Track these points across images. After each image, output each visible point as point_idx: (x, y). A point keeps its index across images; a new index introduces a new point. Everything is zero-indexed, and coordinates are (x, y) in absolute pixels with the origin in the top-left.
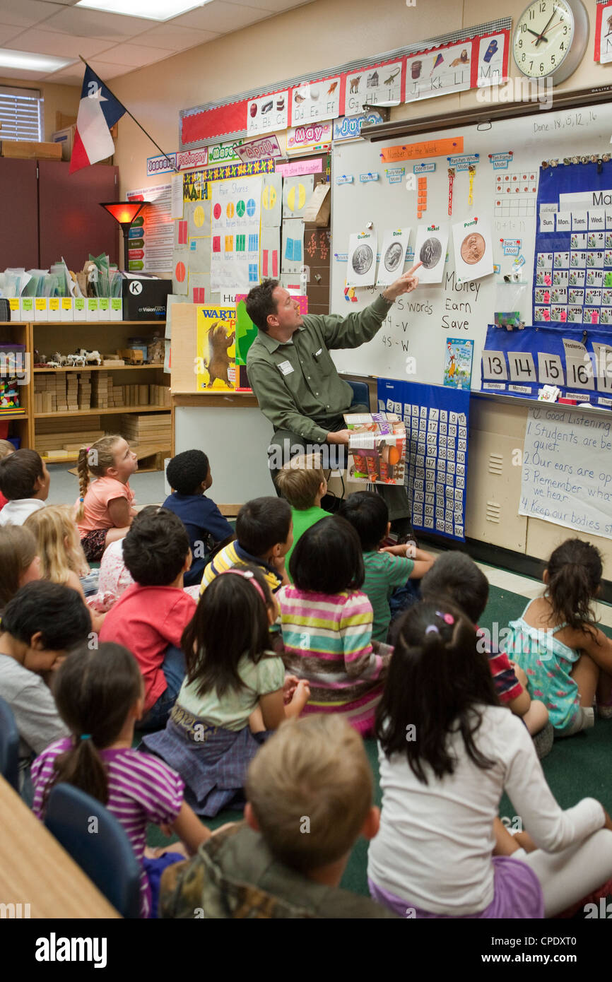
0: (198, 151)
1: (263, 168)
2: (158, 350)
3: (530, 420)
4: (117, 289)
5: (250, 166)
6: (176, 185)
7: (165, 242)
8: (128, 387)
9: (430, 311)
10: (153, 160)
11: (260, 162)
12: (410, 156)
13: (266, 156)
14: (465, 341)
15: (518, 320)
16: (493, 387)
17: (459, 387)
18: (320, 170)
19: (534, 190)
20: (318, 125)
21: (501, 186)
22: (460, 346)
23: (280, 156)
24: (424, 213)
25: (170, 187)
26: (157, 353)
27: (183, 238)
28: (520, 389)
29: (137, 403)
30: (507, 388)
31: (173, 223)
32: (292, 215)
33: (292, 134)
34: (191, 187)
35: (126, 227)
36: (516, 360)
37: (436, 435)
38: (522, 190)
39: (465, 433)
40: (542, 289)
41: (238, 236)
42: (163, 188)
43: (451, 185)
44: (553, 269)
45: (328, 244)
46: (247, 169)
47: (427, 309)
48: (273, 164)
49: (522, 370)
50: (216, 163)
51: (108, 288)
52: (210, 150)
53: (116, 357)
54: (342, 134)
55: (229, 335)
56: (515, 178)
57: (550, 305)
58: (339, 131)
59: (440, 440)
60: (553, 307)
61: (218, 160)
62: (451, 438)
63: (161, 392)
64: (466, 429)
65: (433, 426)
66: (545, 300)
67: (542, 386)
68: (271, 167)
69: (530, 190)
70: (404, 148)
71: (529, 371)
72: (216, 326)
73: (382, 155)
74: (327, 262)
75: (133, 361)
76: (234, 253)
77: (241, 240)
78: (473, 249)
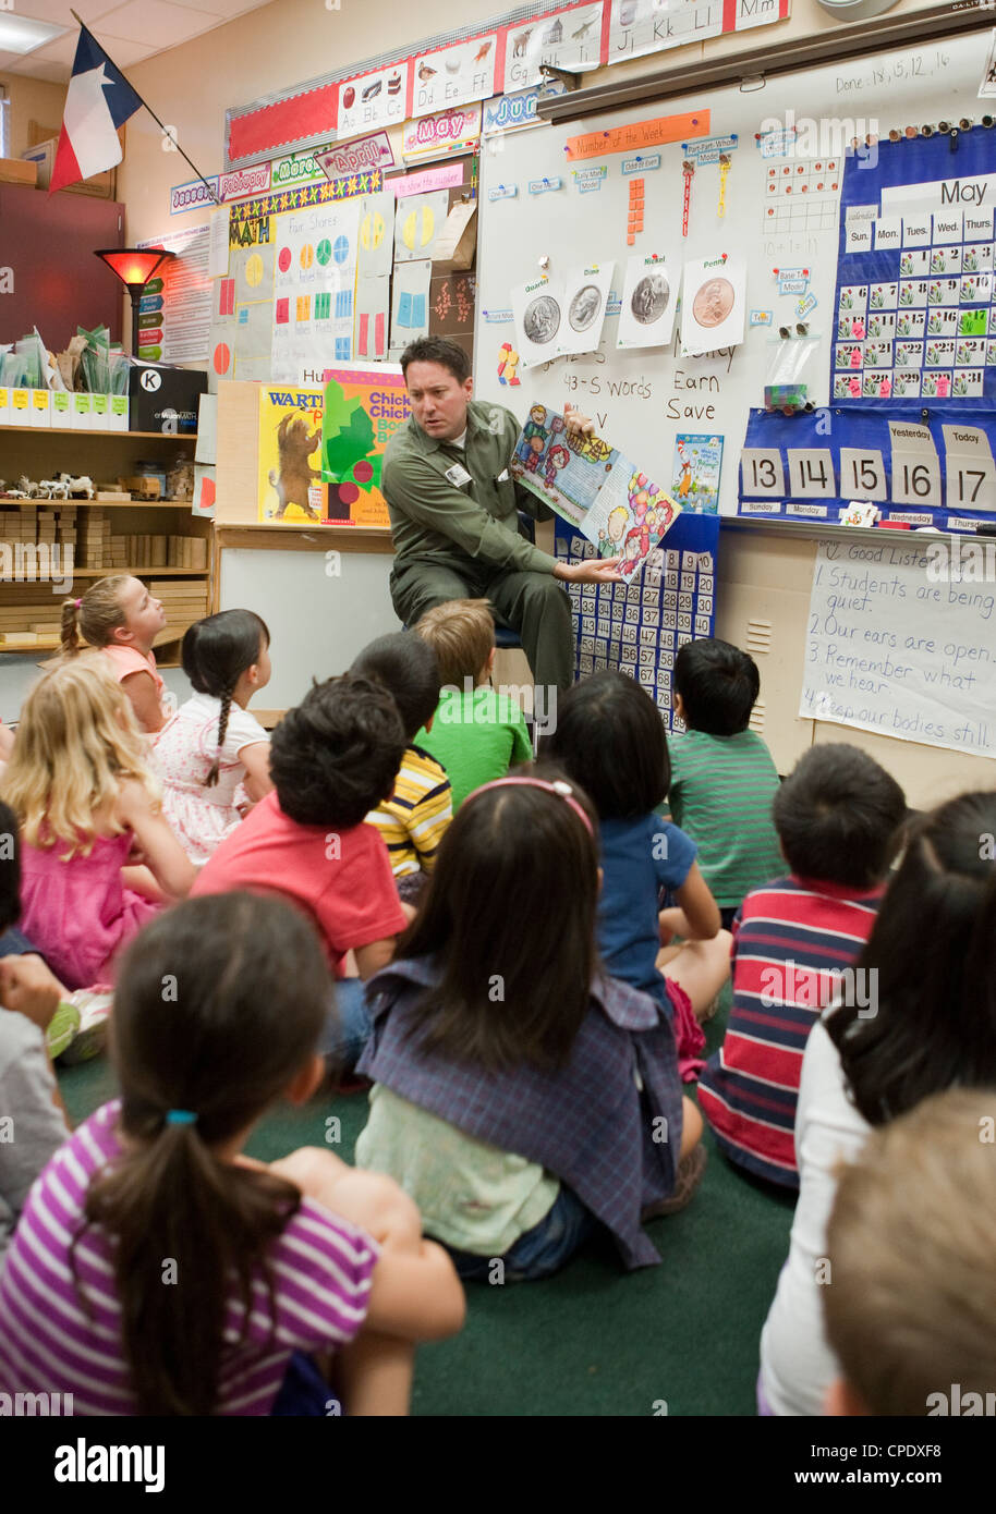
0: (255, 170)
1: (364, 185)
2: (183, 480)
3: (821, 563)
4: (122, 381)
5: (341, 185)
6: (217, 225)
7: (197, 315)
8: (134, 538)
9: (646, 393)
10: (180, 190)
11: (358, 177)
12: (618, 146)
13: (369, 168)
14: (708, 438)
15: (805, 397)
16: (759, 508)
17: (699, 511)
18: (459, 182)
19: (835, 186)
20: (457, 112)
21: (775, 183)
22: (698, 447)
23: (393, 164)
24: (637, 237)
25: (207, 229)
26: (181, 485)
27: (226, 306)
28: (806, 510)
29: (147, 563)
30: (783, 510)
31: (212, 284)
32: (411, 256)
33: (413, 129)
34: (242, 225)
35: (136, 290)
36: (801, 463)
37: (658, 591)
38: (813, 187)
39: (710, 585)
40: (847, 345)
41: (318, 296)
42: (195, 231)
43: (687, 187)
44: (868, 312)
45: (470, 297)
46: (335, 190)
47: (641, 389)
48: (380, 179)
49: (811, 479)
50: (284, 185)
51: (107, 379)
52: (275, 166)
53: (118, 488)
54: (498, 123)
55: (311, 434)
56: (801, 170)
57: (861, 371)
58: (492, 118)
59: (665, 598)
60: (868, 374)
61: (289, 181)
62: (685, 595)
63: (187, 546)
64: (711, 578)
66: (852, 363)
67: (845, 504)
68: (376, 182)
69: (828, 186)
70: (606, 135)
71: (823, 480)
72: (290, 418)
73: (567, 149)
74: (469, 325)
75: (145, 495)
76: (312, 322)
77: (323, 302)
78: (712, 303)
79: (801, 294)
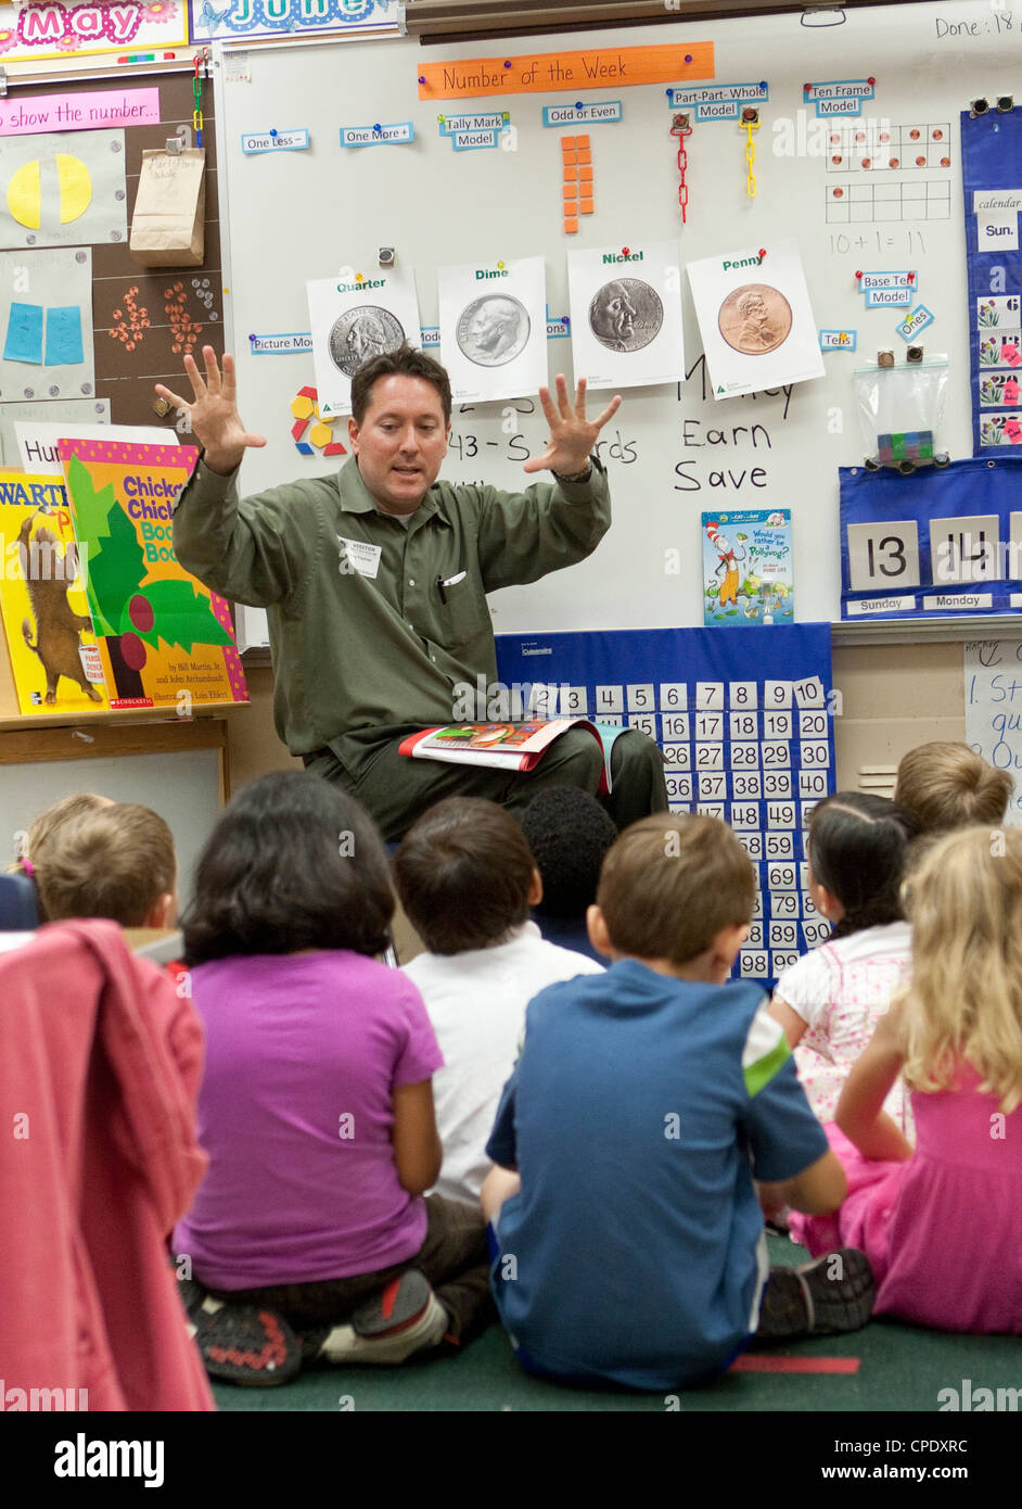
3: (973, 673)
9: (628, 456)
12: (532, 84)
15: (932, 448)
16: (880, 606)
17: (768, 620)
18: (151, 119)
19: (948, 162)
24: (583, 222)
28: (960, 601)
30: (919, 604)
32: (34, 239)
33: (8, 20)
37: (721, 745)
38: (909, 162)
39: (821, 724)
40: (997, 374)
43: (681, 151)
47: (616, 452)
54: (231, 27)
58: (214, 18)
59: (736, 755)
62: (776, 745)
64: (824, 714)
65: (709, 725)
66: (1008, 398)
69: (936, 161)
70: (504, 65)
73: (420, 81)
78: (754, 319)
79: (905, 307)
